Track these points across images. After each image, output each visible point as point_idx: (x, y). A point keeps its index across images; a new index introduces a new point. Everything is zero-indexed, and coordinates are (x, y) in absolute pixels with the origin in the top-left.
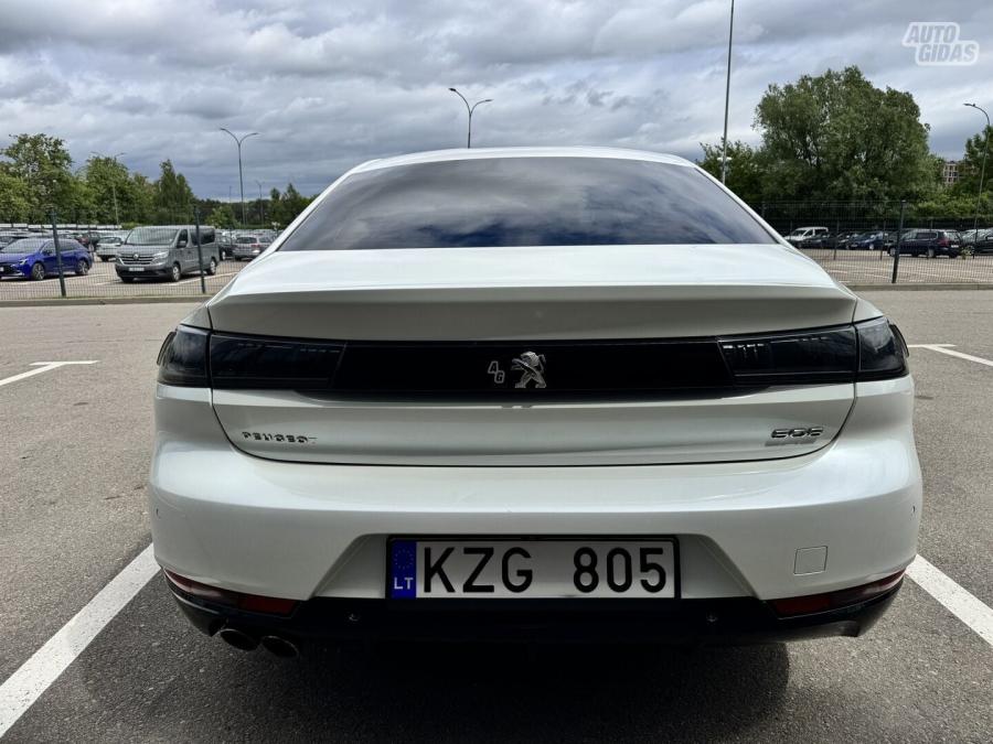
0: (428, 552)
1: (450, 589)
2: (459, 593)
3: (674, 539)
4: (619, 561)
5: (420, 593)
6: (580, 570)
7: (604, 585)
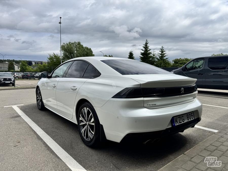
0: (175, 118)
1: (178, 123)
2: (179, 124)
3: (193, 112)
4: (190, 115)
5: (176, 125)
6: (188, 117)
7: (189, 119)
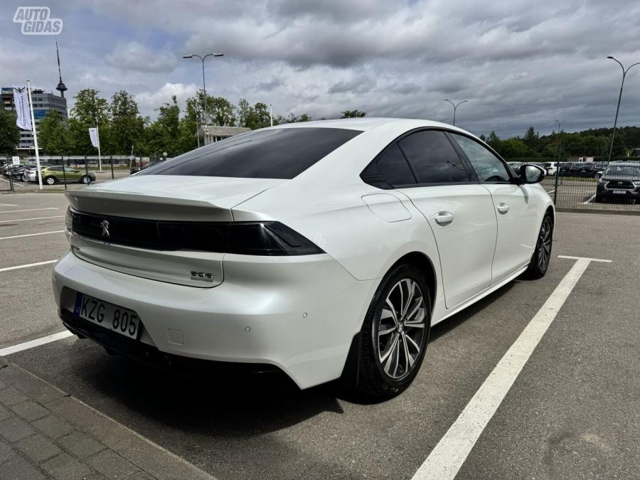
0: (84, 300)
1: (86, 316)
2: (88, 318)
4: (125, 317)
5: (80, 315)
7: (119, 327)
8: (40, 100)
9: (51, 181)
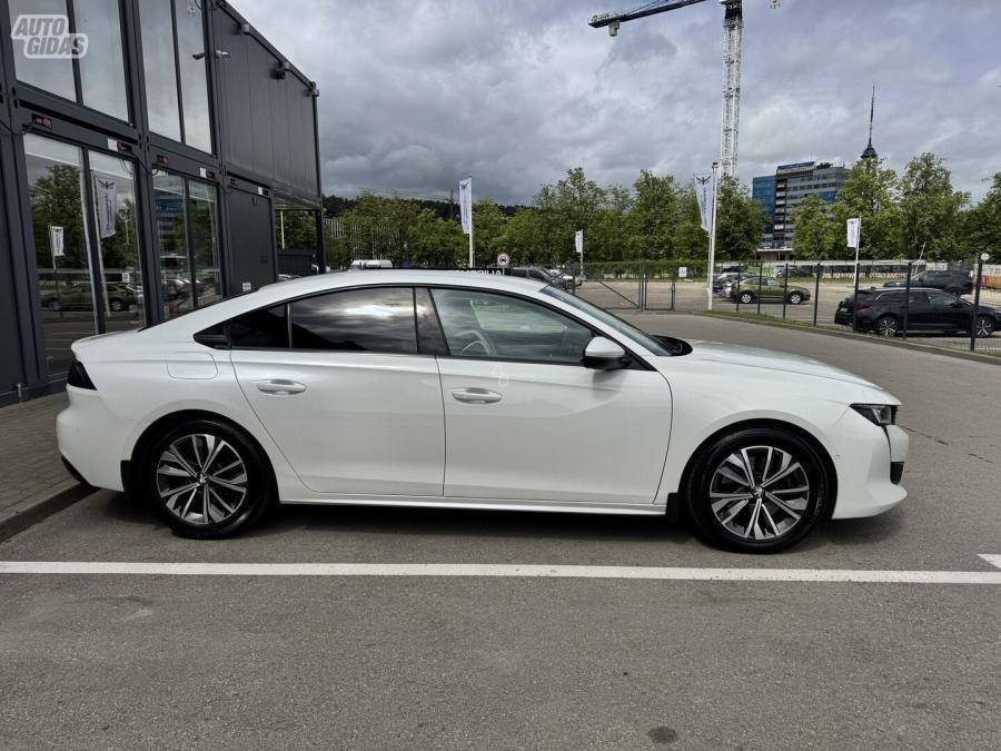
8: (825, 177)
9: (746, 298)
